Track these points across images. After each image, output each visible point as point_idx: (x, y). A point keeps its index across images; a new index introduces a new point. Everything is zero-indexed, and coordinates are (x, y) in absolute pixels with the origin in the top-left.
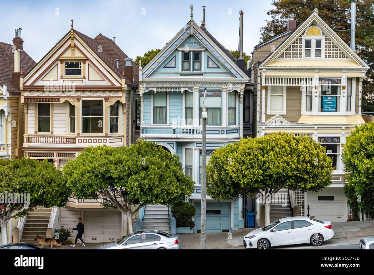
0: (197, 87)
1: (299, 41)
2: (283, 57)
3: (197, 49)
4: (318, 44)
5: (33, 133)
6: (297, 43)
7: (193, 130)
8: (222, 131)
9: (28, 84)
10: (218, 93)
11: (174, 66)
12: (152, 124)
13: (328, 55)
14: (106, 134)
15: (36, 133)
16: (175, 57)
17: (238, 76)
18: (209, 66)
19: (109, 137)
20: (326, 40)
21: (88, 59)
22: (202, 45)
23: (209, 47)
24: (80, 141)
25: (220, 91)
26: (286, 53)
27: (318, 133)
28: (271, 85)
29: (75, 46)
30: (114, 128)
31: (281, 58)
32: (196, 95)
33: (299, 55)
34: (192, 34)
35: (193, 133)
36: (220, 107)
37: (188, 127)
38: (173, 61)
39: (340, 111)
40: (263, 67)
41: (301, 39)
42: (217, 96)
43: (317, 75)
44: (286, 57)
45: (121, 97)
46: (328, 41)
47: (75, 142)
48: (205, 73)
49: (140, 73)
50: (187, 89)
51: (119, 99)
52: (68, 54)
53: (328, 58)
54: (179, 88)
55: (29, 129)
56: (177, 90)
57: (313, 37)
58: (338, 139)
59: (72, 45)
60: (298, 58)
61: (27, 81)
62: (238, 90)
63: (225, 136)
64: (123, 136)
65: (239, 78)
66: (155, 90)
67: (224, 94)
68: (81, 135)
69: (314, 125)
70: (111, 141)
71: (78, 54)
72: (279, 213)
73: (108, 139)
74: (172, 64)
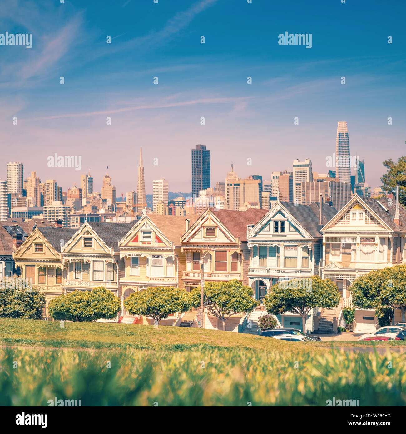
0: (282, 243)
2: (337, 224)
3: (283, 219)
5: (190, 271)
6: (347, 215)
7: (280, 271)
8: (297, 271)
9: (185, 241)
12: (258, 266)
13: (367, 222)
14: (228, 272)
15: (192, 270)
17: (306, 237)
18: (290, 230)
19: (230, 274)
21: (218, 227)
22: (285, 217)
23: (289, 218)
24: (214, 276)
25: (296, 246)
26: (340, 222)
27: (359, 275)
28: (332, 242)
29: (211, 218)
32: (282, 248)
33: (348, 223)
34: (279, 210)
35: (280, 273)
36: (296, 256)
37: (278, 269)
38: (268, 227)
39: (374, 260)
40: (323, 231)
42: (295, 249)
43: (358, 236)
44: (340, 224)
45: (237, 250)
46: (367, 213)
47: (210, 277)
48: (287, 235)
49: (248, 234)
50: (276, 245)
51: (236, 251)
52: (207, 223)
53: (367, 225)
55: (188, 268)
56: (271, 245)
57: (358, 211)
59: (209, 218)
60: (348, 225)
61: (184, 239)
62: (308, 245)
63: (298, 275)
64: (241, 274)
65: (307, 239)
66: (257, 245)
67: (299, 248)
68: (214, 272)
69: (355, 269)
70: (231, 276)
71: (212, 224)
73: (229, 275)
74: (267, 229)
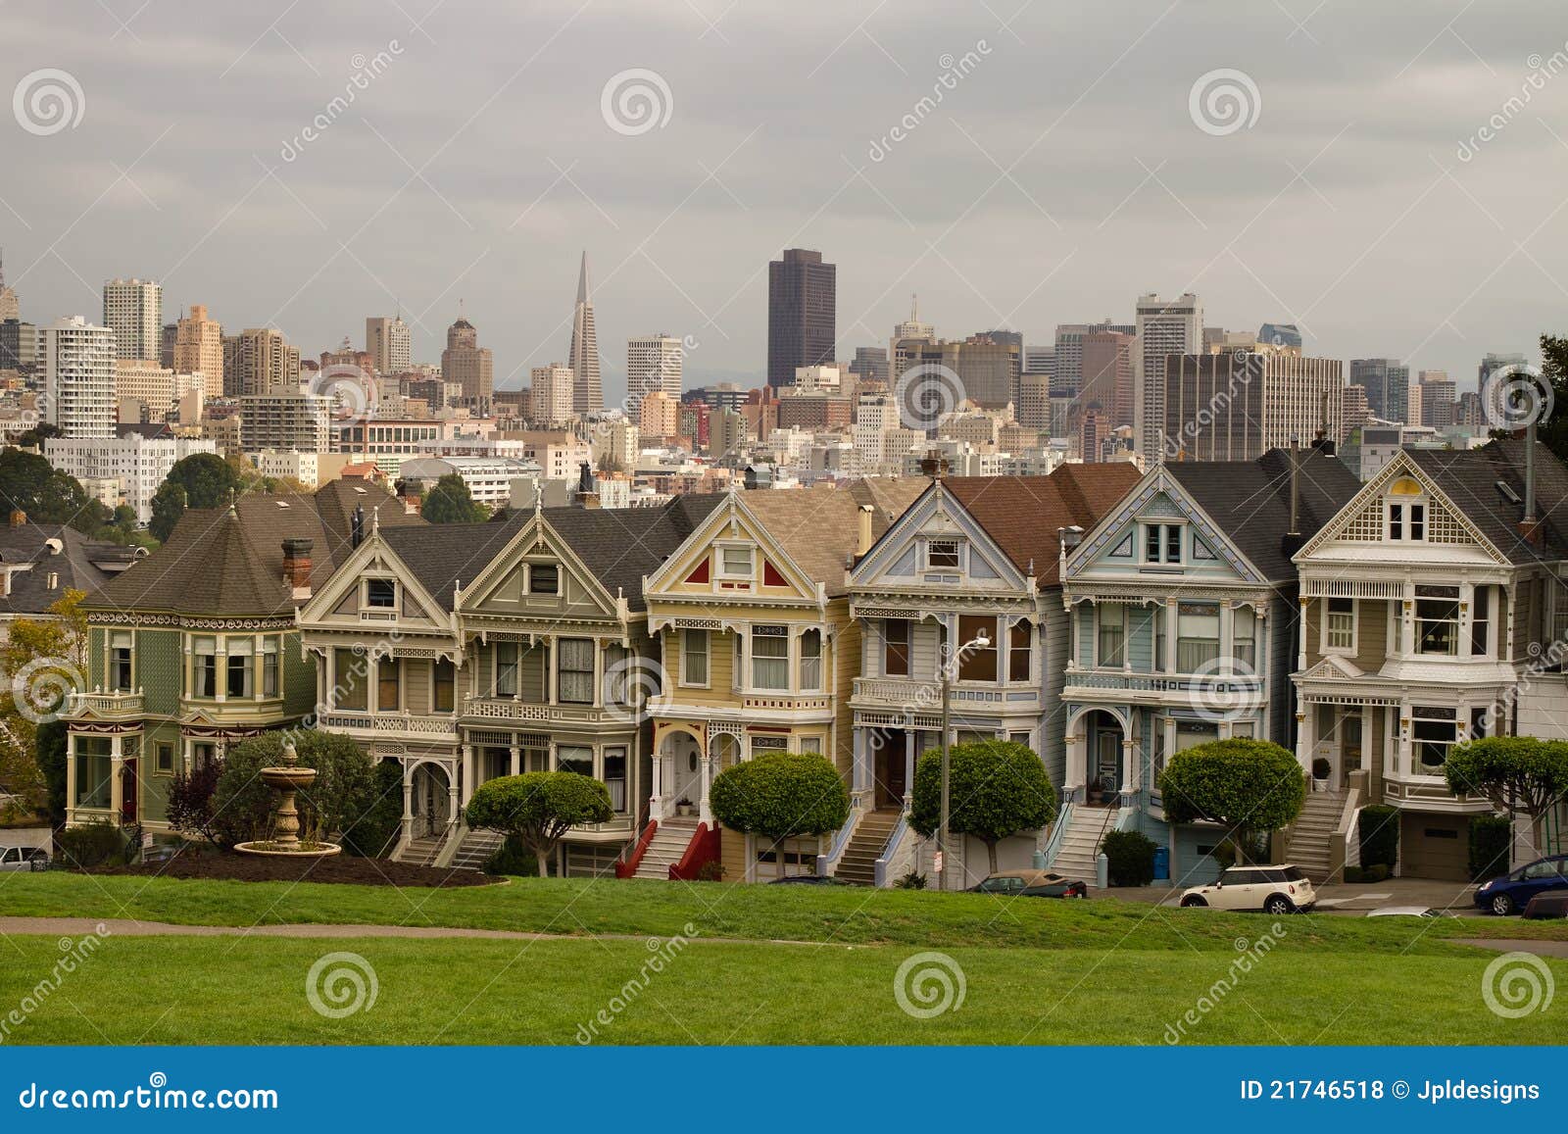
0: (1171, 596)
1: (1377, 506)
2: (1344, 538)
3: (1174, 520)
4: (1417, 512)
5: (877, 676)
6: (1373, 510)
7: (1165, 682)
9: (860, 582)
10: (1213, 609)
11: (1129, 553)
12: (1094, 666)
13: (1436, 536)
14: (1003, 684)
15: (882, 675)
16: (1131, 534)
17: (1248, 577)
18: (1197, 554)
19: (1005, 690)
20: (1432, 505)
21: (969, 537)
22: (1181, 513)
23: (1194, 516)
25: (1217, 606)
26: (1351, 531)
27: (1410, 698)
29: (945, 511)
30: (1020, 671)
31: (1341, 541)
32: (1172, 611)
33: (1376, 535)
34: (1161, 490)
35: (1165, 688)
36: (1216, 637)
37: (1159, 675)
38: (1128, 543)
39: (1456, 653)
40: (1300, 560)
41: (1380, 503)
42: (1210, 615)
43: (1408, 578)
44: (1351, 538)
45: (1029, 612)
46: (1436, 508)
48: (1187, 569)
49: (1063, 566)
50: (1154, 600)
51: (1025, 616)
52: (932, 527)
53: (1436, 543)
54: (1138, 598)
55: (869, 668)
56: (1136, 601)
57: (1406, 499)
58: (1452, 713)
60: (1375, 542)
62: (1253, 603)
64: (1039, 689)
65: (1251, 583)
66: (1093, 600)
67: (1226, 612)
68: (955, 684)
71: (950, 527)
72: (1311, 862)
73: (1003, 693)
74: (1125, 549)
